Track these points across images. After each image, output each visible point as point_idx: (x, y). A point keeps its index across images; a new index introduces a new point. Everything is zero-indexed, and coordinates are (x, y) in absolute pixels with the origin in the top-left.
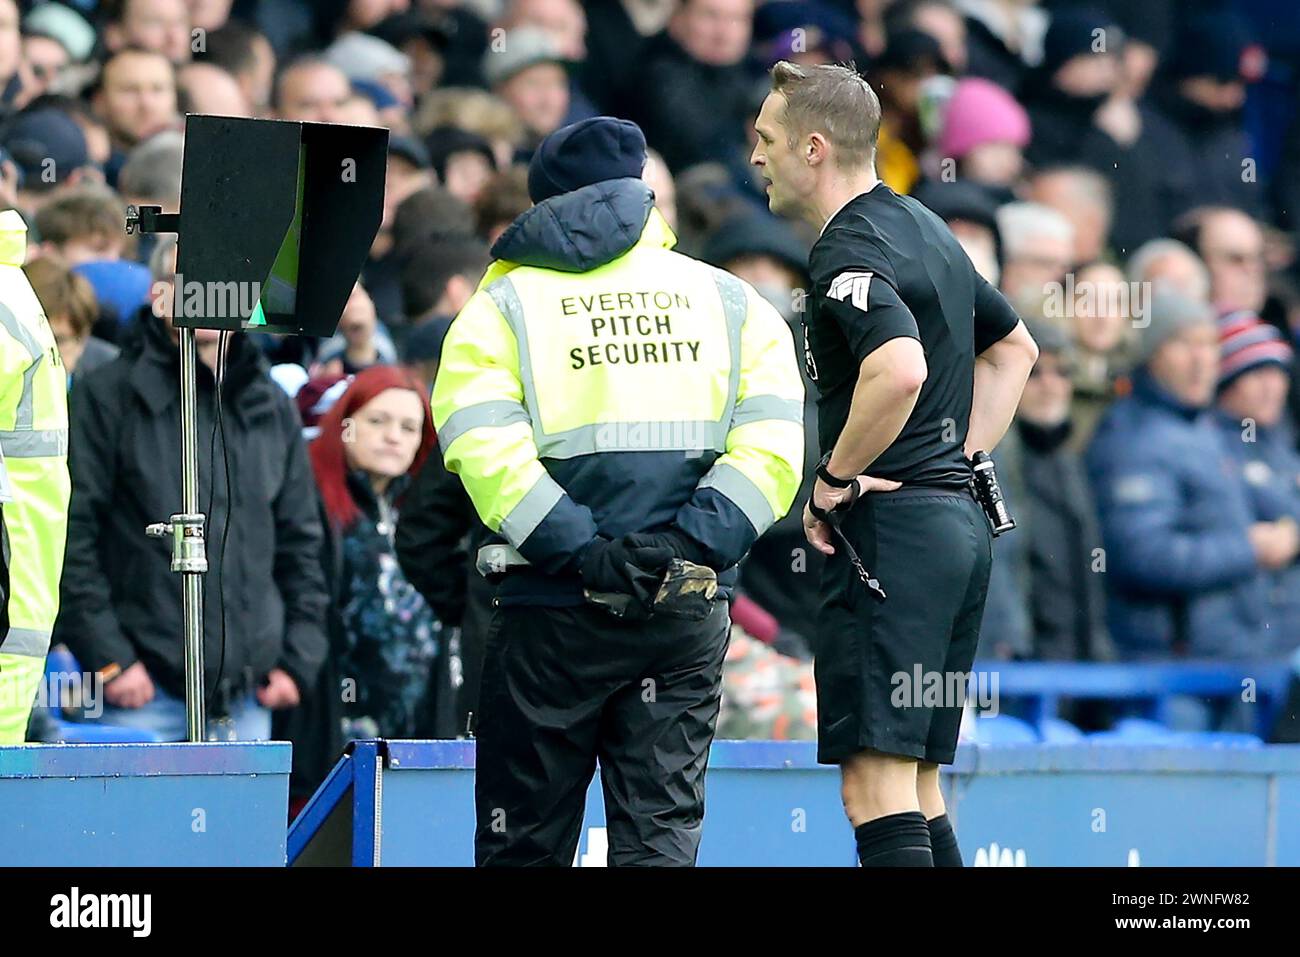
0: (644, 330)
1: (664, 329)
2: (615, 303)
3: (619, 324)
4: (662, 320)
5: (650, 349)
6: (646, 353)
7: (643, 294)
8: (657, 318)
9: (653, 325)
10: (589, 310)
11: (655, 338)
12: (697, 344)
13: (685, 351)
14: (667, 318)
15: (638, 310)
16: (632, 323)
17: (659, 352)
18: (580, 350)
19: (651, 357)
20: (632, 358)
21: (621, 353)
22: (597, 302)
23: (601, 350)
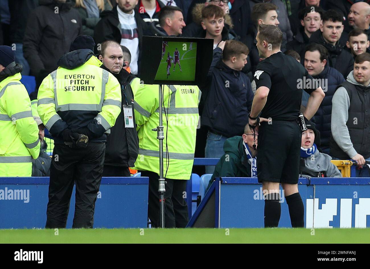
0: (82, 83)
1: (87, 83)
2: (77, 77)
3: (77, 82)
4: (87, 81)
5: (83, 87)
6: (82, 88)
7: (84, 75)
8: (86, 81)
9: (84, 82)
10: (70, 78)
11: (84, 85)
12: (94, 87)
13: (91, 88)
14: (88, 81)
15: (82, 79)
16: (80, 82)
17: (85, 88)
18: (67, 87)
19: (83, 89)
20: (78, 90)
21: (76, 88)
22: (73, 76)
23: (72, 87)
